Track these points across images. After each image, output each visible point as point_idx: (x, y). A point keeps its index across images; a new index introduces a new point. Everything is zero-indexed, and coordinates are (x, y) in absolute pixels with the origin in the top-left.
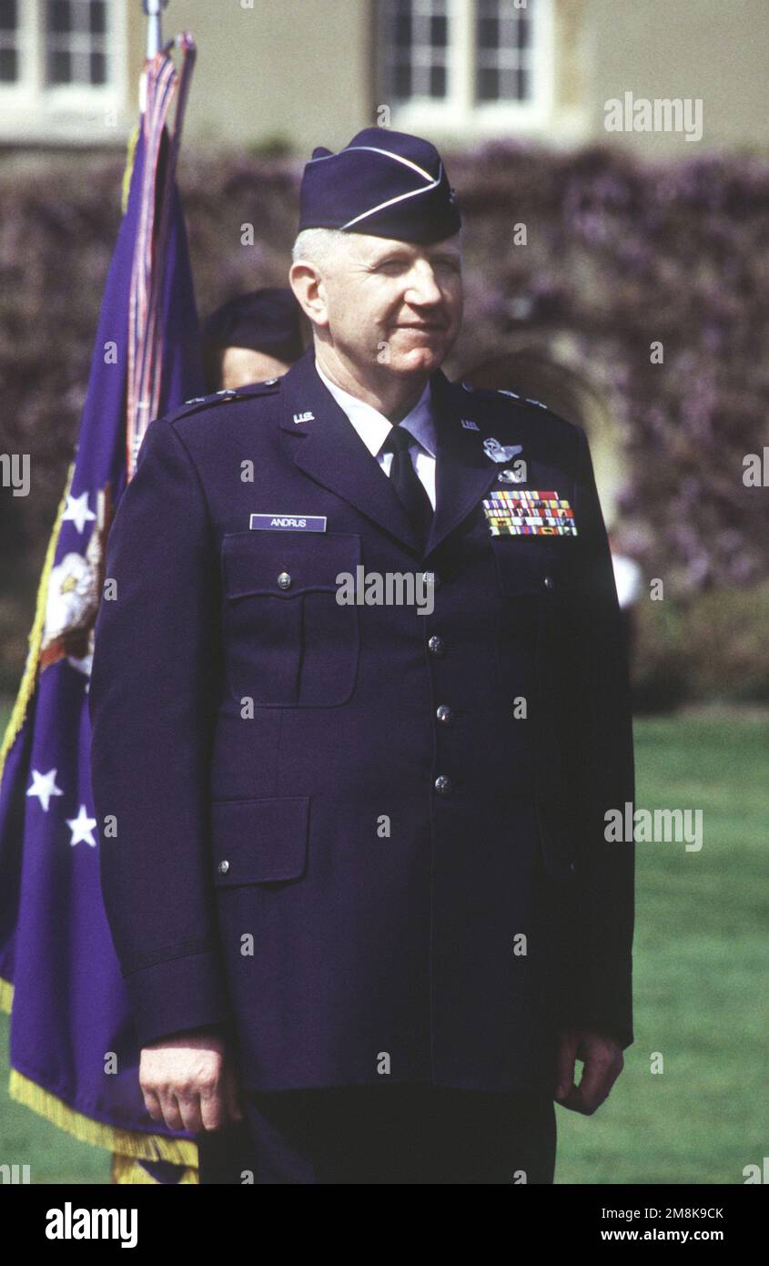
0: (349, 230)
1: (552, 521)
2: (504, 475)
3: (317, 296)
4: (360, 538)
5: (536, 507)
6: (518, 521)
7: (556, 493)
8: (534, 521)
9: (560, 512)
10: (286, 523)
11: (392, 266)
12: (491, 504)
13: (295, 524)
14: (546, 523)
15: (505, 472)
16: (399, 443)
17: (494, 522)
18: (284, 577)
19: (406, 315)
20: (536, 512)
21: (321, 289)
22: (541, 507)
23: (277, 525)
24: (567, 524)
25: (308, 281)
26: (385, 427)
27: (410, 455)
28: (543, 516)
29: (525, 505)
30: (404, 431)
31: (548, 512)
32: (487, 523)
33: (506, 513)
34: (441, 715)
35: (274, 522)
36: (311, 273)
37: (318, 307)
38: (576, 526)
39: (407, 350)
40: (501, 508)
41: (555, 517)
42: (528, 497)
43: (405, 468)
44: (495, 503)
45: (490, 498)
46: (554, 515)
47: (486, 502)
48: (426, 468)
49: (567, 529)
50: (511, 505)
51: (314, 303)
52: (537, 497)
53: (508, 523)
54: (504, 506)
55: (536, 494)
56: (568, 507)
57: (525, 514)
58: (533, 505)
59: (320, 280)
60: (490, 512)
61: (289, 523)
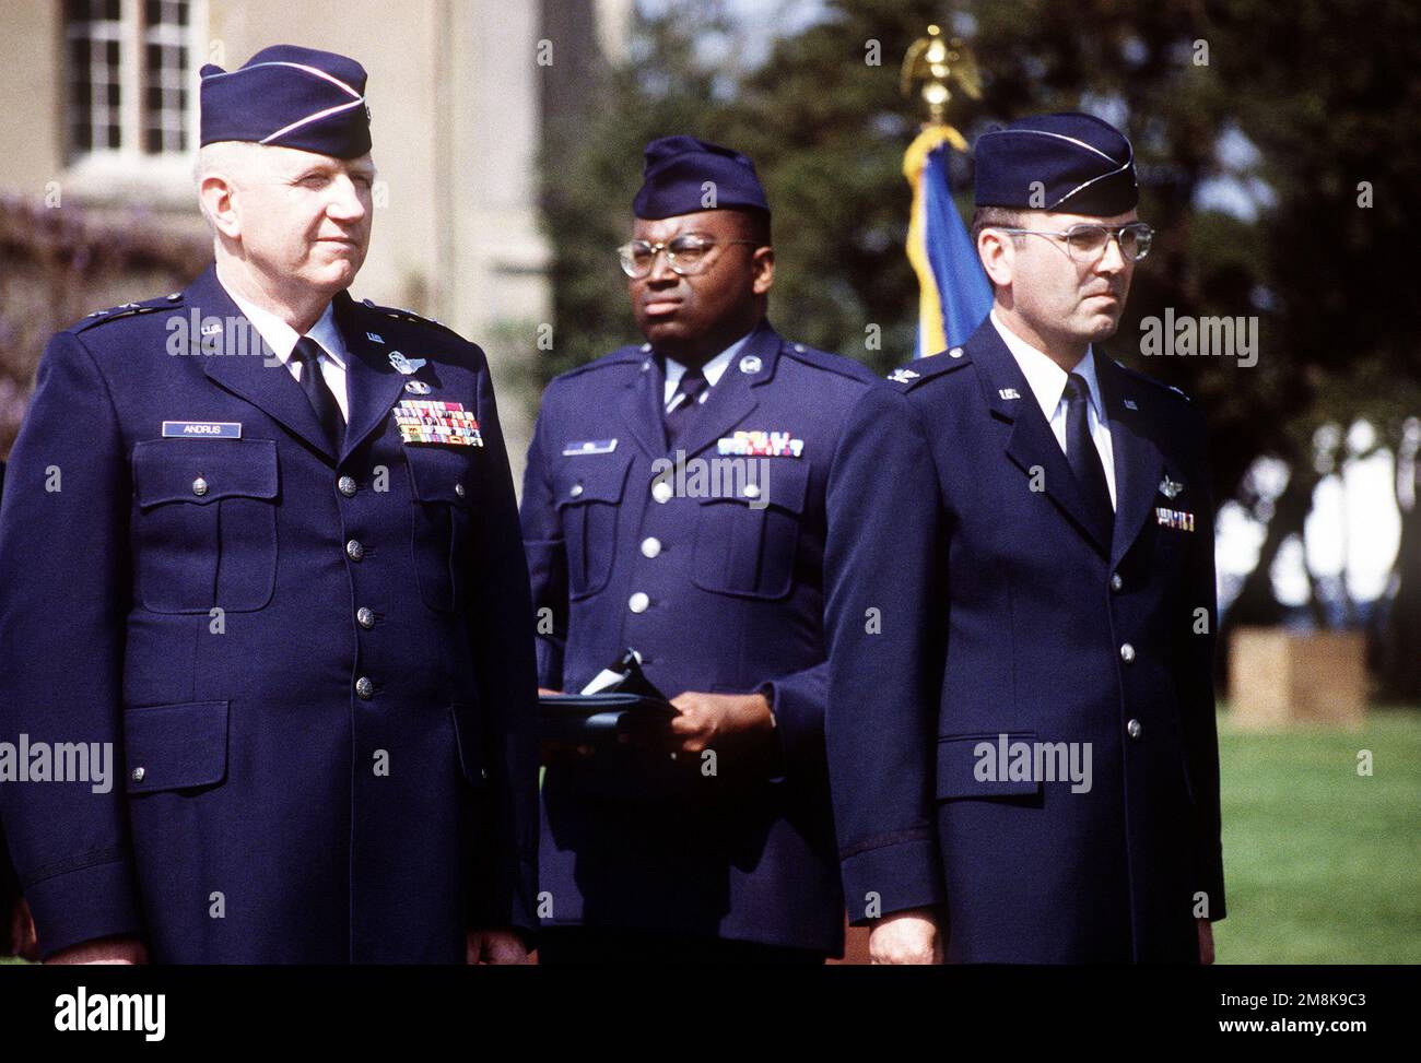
0: (271, 144)
1: (459, 432)
2: (411, 386)
3: (229, 208)
4: (276, 444)
5: (444, 417)
6: (428, 429)
7: (460, 405)
8: (443, 432)
9: (466, 423)
10: (200, 429)
11: (316, 179)
12: (401, 412)
13: (208, 430)
14: (454, 433)
15: (412, 383)
16: (307, 352)
17: (405, 429)
18: (200, 484)
19: (328, 229)
20: (444, 421)
21: (233, 201)
22: (448, 418)
23: (191, 431)
24: (473, 435)
25: (218, 193)
26: (293, 338)
27: (318, 363)
28: (451, 426)
29: (432, 413)
30: (311, 342)
31: (454, 422)
32: (398, 430)
33: (416, 421)
34: (362, 616)
35: (188, 429)
36: (222, 185)
37: (230, 219)
38: (482, 437)
39: (329, 262)
40: (411, 416)
41: (463, 429)
42: (436, 408)
43: (314, 374)
44: (406, 413)
45: (400, 407)
46: (461, 426)
47: (396, 410)
48: (336, 377)
49: (473, 439)
50: (421, 415)
51: (225, 215)
52: (444, 408)
53: (419, 431)
54: (415, 415)
55: (441, 405)
56: (473, 419)
57: (435, 424)
58: (440, 415)
59: (233, 192)
60: (401, 419)
61: (203, 430)
